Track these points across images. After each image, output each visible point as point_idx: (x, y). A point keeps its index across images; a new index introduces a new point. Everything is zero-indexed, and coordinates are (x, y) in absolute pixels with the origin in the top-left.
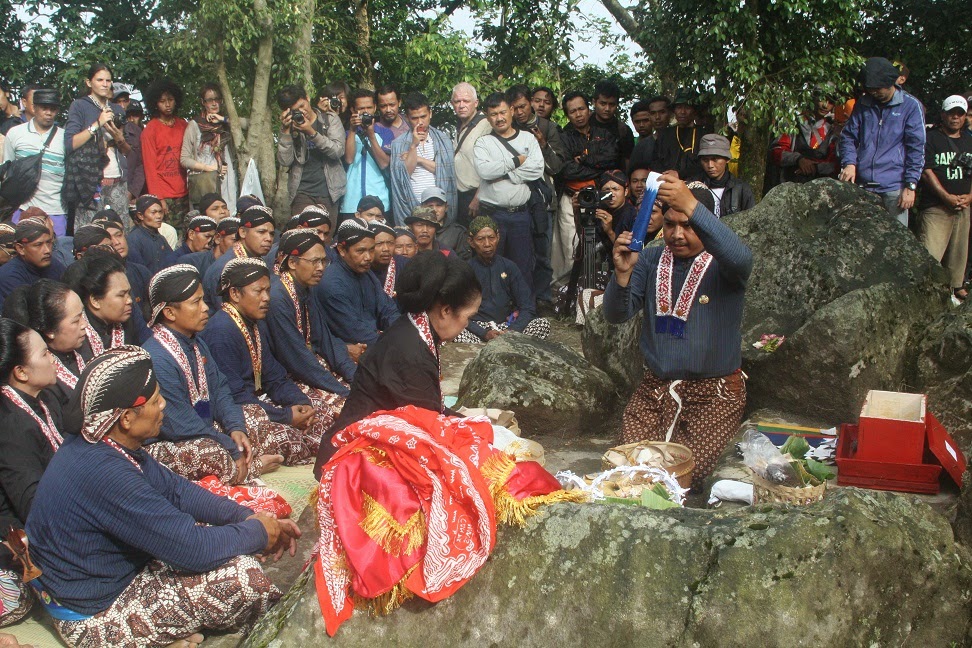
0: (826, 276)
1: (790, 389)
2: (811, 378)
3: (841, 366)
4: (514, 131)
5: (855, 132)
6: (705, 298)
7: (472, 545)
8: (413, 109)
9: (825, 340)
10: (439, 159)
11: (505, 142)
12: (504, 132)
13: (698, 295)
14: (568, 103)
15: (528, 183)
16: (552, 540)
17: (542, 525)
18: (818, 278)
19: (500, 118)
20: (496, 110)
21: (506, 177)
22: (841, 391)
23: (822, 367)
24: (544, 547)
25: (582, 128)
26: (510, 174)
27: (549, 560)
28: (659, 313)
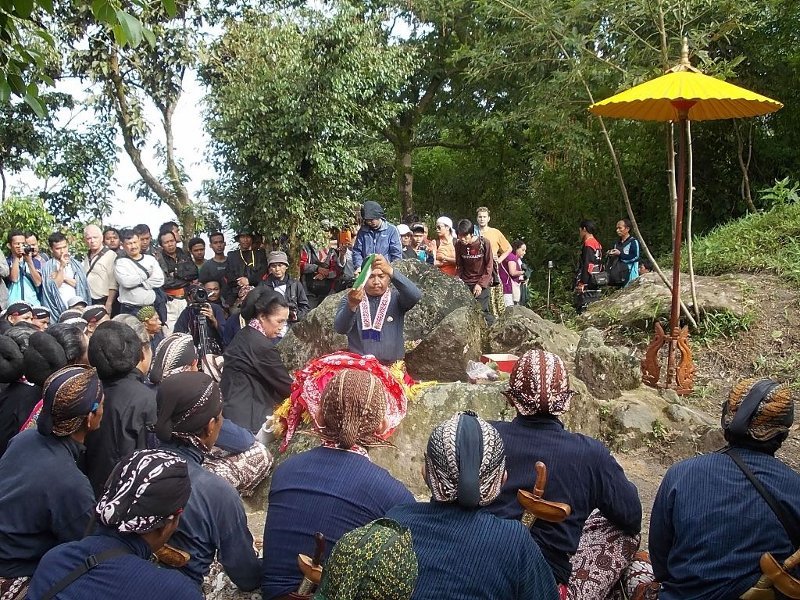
0: (430, 307)
1: (427, 366)
2: (440, 357)
3: (458, 348)
4: (141, 256)
5: (360, 248)
6: (390, 319)
7: (397, 409)
8: (57, 242)
9: (449, 335)
10: (77, 277)
11: (136, 262)
12: (135, 255)
13: (386, 317)
14: (163, 237)
15: (155, 289)
16: (430, 403)
17: (422, 399)
18: (426, 308)
19: (134, 246)
20: (131, 241)
21: (141, 285)
22: (459, 361)
23: (447, 350)
24: (426, 408)
25: (172, 254)
26: (144, 283)
27: (431, 413)
28: (364, 328)
